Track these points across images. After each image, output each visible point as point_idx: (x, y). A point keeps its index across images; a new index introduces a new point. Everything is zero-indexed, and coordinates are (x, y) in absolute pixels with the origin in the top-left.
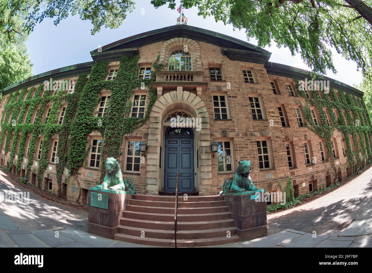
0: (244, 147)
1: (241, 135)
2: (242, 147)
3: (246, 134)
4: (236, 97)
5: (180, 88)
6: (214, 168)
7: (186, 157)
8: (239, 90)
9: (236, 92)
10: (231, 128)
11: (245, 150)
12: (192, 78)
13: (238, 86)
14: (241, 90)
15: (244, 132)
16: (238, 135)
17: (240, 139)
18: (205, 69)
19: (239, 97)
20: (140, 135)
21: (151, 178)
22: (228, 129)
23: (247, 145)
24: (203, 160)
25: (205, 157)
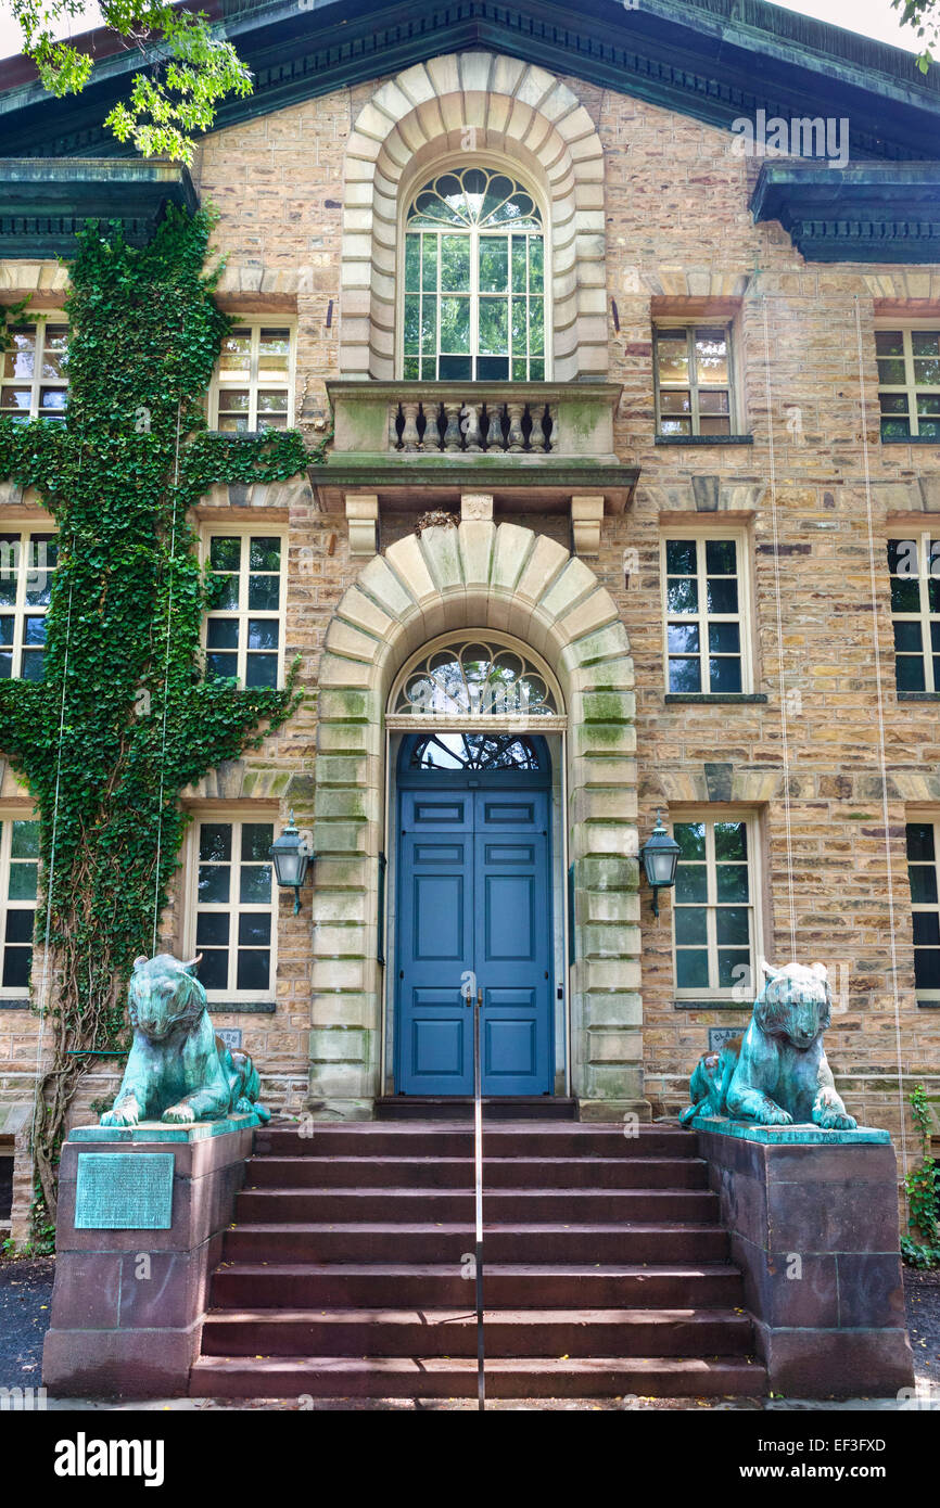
0: (828, 863)
1: (809, 792)
2: (813, 863)
3: (842, 786)
4: (805, 550)
5: (476, 506)
6: (656, 969)
7: (508, 898)
8: (829, 502)
9: (804, 514)
10: (758, 750)
11: (828, 875)
12: (547, 427)
13: (826, 468)
14: (842, 496)
15: (833, 769)
16: (795, 789)
17: (805, 814)
18: (633, 350)
19: (822, 550)
20: (265, 787)
21: (338, 1028)
22: (741, 753)
23: (844, 848)
24: (600, 929)
25: (610, 915)
